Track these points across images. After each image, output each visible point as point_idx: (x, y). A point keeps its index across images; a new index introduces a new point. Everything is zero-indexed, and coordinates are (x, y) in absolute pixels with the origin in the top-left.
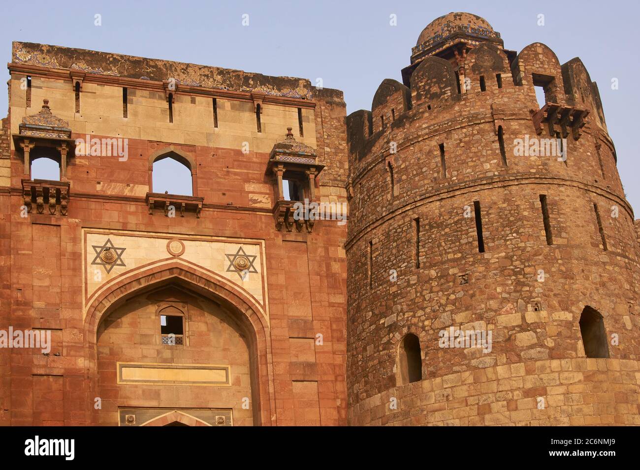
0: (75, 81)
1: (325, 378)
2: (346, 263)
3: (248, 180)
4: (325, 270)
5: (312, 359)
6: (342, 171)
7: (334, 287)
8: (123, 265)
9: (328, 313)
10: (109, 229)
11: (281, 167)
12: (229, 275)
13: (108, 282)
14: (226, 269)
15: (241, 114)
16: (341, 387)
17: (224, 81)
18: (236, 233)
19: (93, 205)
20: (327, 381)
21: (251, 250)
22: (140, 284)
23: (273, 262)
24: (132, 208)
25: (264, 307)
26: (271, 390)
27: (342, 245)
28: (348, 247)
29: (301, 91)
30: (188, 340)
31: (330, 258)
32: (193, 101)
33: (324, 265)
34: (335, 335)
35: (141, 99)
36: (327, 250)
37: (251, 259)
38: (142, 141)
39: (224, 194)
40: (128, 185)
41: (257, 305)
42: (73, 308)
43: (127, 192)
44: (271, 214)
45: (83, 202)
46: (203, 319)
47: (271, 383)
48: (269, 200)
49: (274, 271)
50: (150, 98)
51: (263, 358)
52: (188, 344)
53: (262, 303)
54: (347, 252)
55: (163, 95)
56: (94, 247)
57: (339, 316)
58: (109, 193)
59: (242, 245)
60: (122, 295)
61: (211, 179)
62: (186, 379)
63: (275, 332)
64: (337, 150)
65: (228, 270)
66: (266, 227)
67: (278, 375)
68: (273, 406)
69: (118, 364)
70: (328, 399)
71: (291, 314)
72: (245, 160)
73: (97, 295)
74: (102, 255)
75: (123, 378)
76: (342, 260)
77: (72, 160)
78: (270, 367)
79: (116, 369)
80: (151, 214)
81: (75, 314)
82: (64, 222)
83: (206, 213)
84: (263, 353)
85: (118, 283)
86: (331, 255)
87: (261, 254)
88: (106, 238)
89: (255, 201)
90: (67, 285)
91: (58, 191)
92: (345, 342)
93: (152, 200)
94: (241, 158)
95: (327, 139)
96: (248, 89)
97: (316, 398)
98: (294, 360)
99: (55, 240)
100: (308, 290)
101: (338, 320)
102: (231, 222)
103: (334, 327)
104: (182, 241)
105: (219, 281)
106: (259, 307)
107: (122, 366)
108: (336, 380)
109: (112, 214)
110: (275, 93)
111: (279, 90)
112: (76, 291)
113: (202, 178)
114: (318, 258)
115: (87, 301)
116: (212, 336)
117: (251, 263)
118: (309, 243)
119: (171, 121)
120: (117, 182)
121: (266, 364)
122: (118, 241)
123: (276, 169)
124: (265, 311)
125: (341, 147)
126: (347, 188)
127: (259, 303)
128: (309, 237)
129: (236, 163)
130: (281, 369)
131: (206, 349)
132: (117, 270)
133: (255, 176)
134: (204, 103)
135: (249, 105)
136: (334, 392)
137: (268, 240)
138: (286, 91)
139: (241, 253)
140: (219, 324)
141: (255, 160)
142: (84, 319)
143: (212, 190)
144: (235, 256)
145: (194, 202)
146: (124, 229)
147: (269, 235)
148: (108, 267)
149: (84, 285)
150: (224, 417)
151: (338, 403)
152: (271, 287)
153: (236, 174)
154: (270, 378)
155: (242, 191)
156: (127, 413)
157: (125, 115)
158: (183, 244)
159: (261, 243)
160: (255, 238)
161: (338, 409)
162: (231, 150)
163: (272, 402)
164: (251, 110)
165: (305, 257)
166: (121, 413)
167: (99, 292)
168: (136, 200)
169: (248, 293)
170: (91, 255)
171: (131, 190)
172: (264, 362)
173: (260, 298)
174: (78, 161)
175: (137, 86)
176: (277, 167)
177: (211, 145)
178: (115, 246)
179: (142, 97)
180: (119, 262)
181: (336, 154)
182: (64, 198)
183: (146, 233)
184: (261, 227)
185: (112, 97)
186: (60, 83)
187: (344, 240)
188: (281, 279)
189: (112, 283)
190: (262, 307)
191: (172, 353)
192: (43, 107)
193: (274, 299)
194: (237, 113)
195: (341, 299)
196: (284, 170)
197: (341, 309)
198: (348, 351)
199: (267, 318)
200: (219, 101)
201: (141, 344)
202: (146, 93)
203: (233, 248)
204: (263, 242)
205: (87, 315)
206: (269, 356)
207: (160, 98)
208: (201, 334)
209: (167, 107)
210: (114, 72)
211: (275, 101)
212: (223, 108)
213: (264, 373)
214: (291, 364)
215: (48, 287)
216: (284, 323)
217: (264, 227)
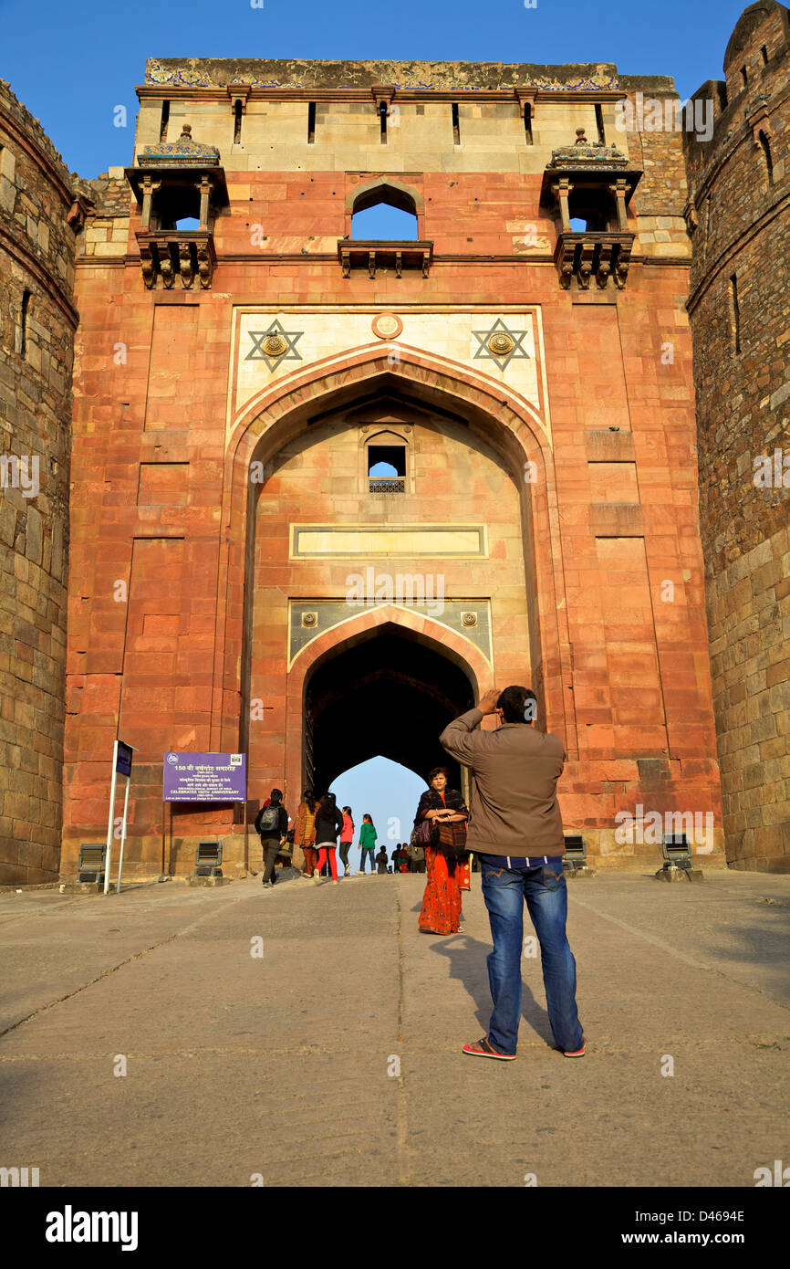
0: (234, 100)
1: (659, 530)
2: (690, 335)
3: (512, 217)
4: (651, 346)
5: (633, 499)
6: (676, 192)
7: (669, 373)
8: (298, 357)
9: (663, 418)
10: (279, 305)
11: (564, 182)
12: (478, 365)
13: (270, 386)
14: (473, 353)
15: (500, 122)
16: (692, 547)
17: (471, 79)
18: (489, 296)
19: (253, 270)
20: (662, 536)
21: (515, 323)
22: (325, 386)
23: (557, 338)
24: (316, 270)
25: (541, 413)
26: (556, 554)
27: (682, 305)
28: (692, 306)
29: (600, 81)
30: (413, 484)
31: (660, 328)
32: (420, 111)
33: (649, 339)
34: (675, 454)
35: (336, 116)
36: (654, 316)
37: (517, 337)
38: (337, 174)
39: (469, 240)
40: (311, 238)
41: (529, 410)
42: (211, 429)
43: (310, 248)
44: (553, 264)
45: (237, 269)
46: (439, 448)
47: (555, 543)
48: (548, 243)
49: (557, 353)
50: (351, 113)
51: (541, 499)
52: (413, 490)
53: (537, 406)
54: (691, 315)
55: (371, 107)
56: (252, 334)
57: (680, 423)
58: (280, 251)
59: (501, 316)
60: (294, 407)
61: (449, 219)
62: (409, 550)
63: (564, 452)
64: (666, 164)
65: (477, 356)
66: (543, 284)
67: (568, 527)
68: (559, 583)
69: (292, 526)
70: (666, 568)
71: (590, 422)
72: (505, 187)
73: (250, 407)
74: (263, 345)
75: (300, 550)
76: (682, 330)
77: (225, 210)
78: (553, 515)
79: (288, 535)
80: (346, 277)
81: (213, 438)
82: (205, 299)
83: (437, 270)
84: (542, 491)
85: (286, 386)
86: (661, 323)
87: (535, 327)
88: (272, 318)
89: (523, 247)
90: (202, 393)
91: (192, 246)
92: (696, 467)
93: (346, 252)
94: (498, 185)
95: (648, 147)
96: (510, 86)
97: (642, 567)
98: (598, 500)
99: (190, 327)
100: (621, 382)
101: (678, 429)
102: (483, 281)
103: (673, 441)
104: (398, 315)
105: (461, 374)
106: (533, 414)
107: (298, 531)
108: (680, 534)
109: (283, 282)
110: (556, 87)
111: (563, 83)
112: (216, 401)
113: (433, 219)
114: (638, 328)
115: (235, 415)
116: (455, 476)
117: (518, 344)
118: (620, 305)
119: (384, 140)
120: (293, 234)
121: (547, 508)
122: (290, 322)
123: (556, 187)
124: (543, 419)
125: (672, 158)
126: (686, 216)
127: (532, 407)
128: (620, 297)
129: (490, 193)
130: (574, 517)
131: (444, 498)
132: (287, 366)
133: (523, 209)
134: (438, 113)
135: (513, 107)
136: (677, 557)
137: (547, 304)
138: (573, 83)
139: (500, 328)
140: (467, 455)
141: (522, 185)
142: (227, 445)
143: (449, 235)
144: (489, 333)
145: (416, 250)
146: (301, 304)
147: (548, 297)
148: (273, 362)
149: (230, 393)
150: (475, 614)
151: (687, 575)
152: (553, 381)
153: (489, 208)
154: (554, 532)
155: (501, 234)
156: (303, 608)
157: (311, 139)
158: (398, 320)
159: (535, 310)
160: (524, 304)
161: (687, 587)
162: (483, 174)
163: (558, 575)
164: (515, 115)
165: (614, 328)
166: (294, 608)
167: (255, 402)
168: (323, 258)
169: (513, 392)
170: (246, 345)
171: (316, 246)
172: (542, 506)
173: (534, 399)
174: (233, 210)
175: (329, 98)
176: (558, 183)
177: (449, 170)
178: (286, 330)
179: (338, 112)
180: (291, 354)
181: (665, 168)
182: (204, 259)
183: (337, 307)
184: (535, 285)
185: (293, 117)
186: (214, 106)
187: (686, 297)
188: (572, 365)
189: (278, 387)
190: (537, 412)
191: (385, 507)
192: (182, 135)
193: (559, 398)
194: (492, 121)
195: (685, 393)
196: (571, 187)
197: (685, 410)
198: (701, 481)
199: (547, 430)
200: (462, 107)
201: (332, 493)
202: (345, 107)
203: (485, 322)
204: (538, 308)
205: (233, 439)
206: (551, 495)
207: (368, 111)
208: (435, 474)
209: (379, 122)
210: (297, 82)
211: (557, 98)
212: (469, 116)
213: (543, 526)
214: (592, 506)
215: (172, 398)
216: (579, 437)
217: (539, 285)
